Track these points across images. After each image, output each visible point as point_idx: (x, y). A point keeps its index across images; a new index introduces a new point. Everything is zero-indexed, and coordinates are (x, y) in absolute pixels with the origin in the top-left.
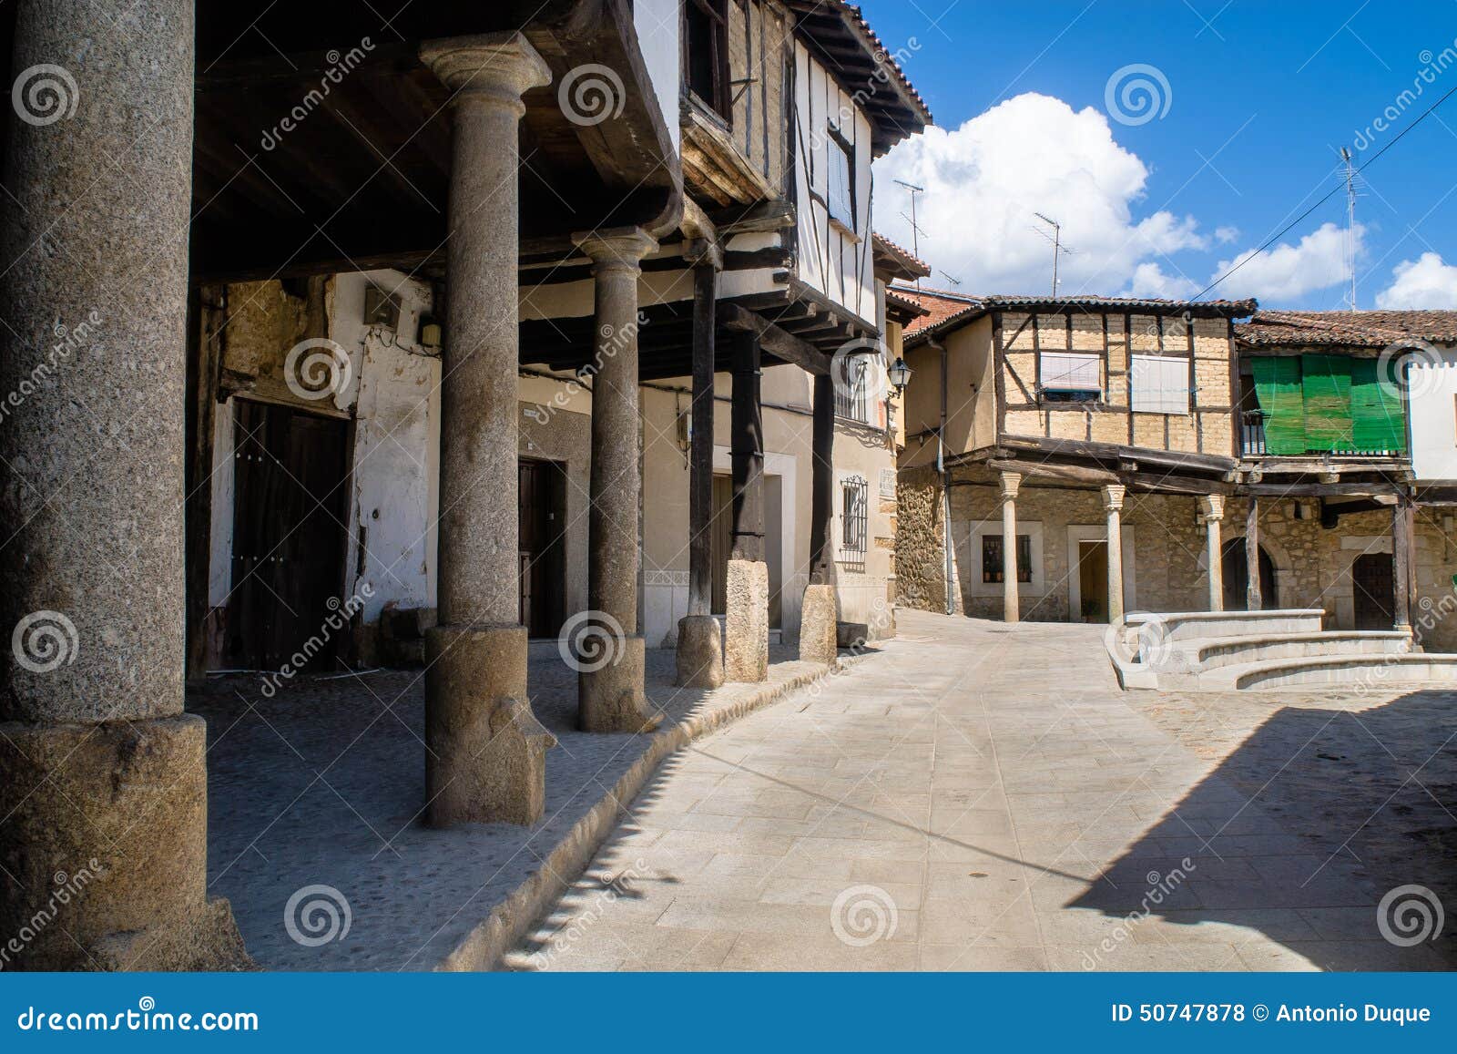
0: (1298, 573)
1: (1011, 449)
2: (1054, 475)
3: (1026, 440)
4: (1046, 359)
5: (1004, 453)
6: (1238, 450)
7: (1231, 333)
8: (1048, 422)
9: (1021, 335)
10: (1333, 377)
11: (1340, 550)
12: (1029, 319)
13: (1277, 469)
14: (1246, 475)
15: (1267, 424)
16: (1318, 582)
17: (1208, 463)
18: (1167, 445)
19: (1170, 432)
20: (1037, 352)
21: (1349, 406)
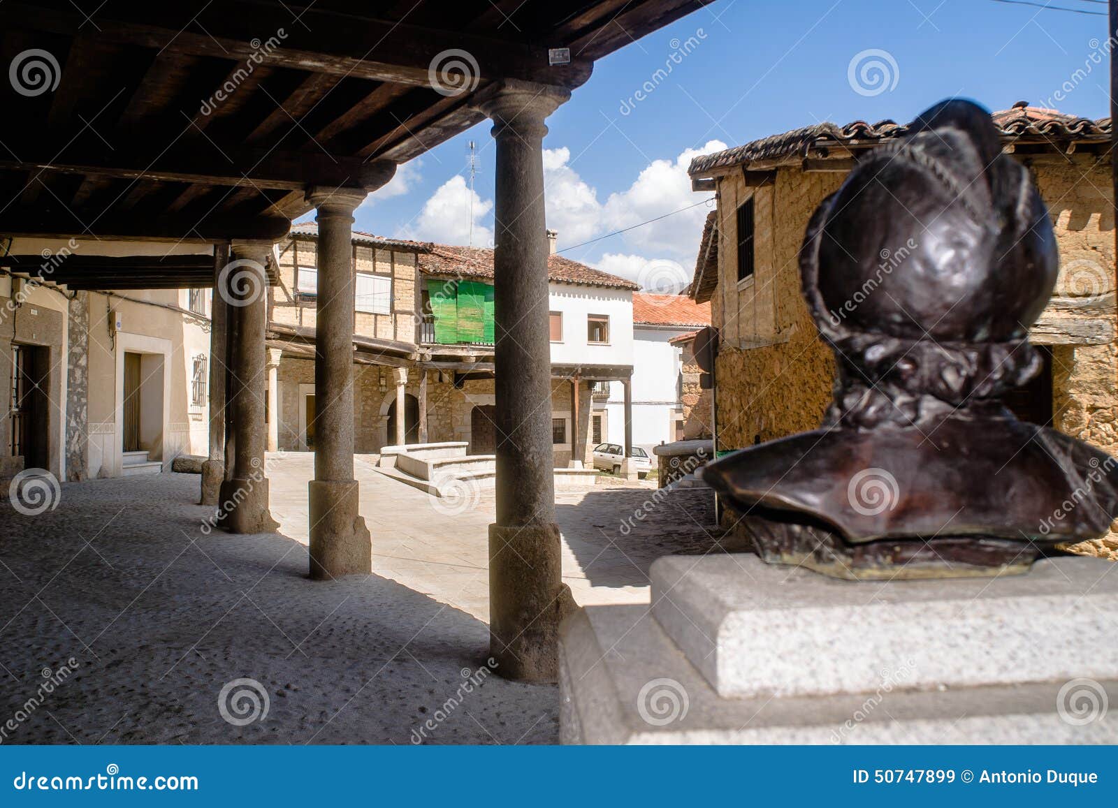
0: (440, 417)
1: (276, 333)
2: (304, 352)
3: (287, 327)
4: (301, 272)
5: (271, 335)
6: (418, 340)
7: (417, 263)
8: (301, 315)
9: (286, 254)
10: (475, 296)
11: (464, 403)
12: (291, 243)
13: (440, 352)
14: (422, 355)
15: (436, 323)
16: (451, 423)
17: (400, 347)
18: (375, 335)
19: (378, 325)
20: (296, 266)
21: (482, 314)
